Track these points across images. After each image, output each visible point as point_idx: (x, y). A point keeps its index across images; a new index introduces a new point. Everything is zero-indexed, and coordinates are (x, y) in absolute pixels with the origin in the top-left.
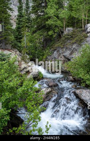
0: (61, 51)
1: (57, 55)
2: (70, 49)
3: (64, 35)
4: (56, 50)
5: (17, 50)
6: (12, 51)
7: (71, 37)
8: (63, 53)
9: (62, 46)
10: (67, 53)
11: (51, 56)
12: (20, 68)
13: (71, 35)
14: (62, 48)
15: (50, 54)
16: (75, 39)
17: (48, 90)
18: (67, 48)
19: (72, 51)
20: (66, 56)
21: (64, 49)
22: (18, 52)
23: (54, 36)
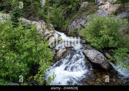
0: (78, 21)
1: (75, 24)
2: (85, 19)
3: (80, 8)
4: (74, 20)
5: (43, 21)
6: (39, 22)
7: (86, 9)
8: (79, 22)
9: (79, 17)
10: (83, 22)
11: (71, 25)
12: (44, 34)
13: (86, 8)
14: (79, 18)
15: (70, 24)
16: (89, 11)
17: (64, 51)
18: (83, 19)
19: (87, 20)
20: (82, 25)
21: (81, 19)
22: (44, 23)
23: (73, 9)
